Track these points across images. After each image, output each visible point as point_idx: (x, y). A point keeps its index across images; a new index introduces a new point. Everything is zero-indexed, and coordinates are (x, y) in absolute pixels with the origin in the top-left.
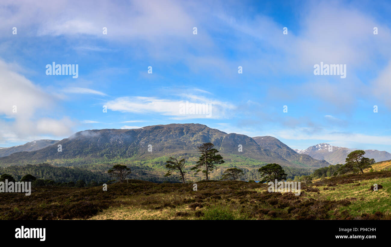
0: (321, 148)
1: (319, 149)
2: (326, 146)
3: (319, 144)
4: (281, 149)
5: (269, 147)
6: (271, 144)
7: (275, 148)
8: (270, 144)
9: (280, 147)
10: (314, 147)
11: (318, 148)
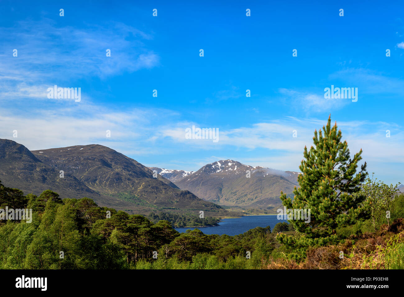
0: (222, 168)
1: (219, 171)
2: (230, 164)
3: (219, 162)
4: (105, 169)
5: (82, 164)
6: (90, 159)
7: (94, 166)
8: (88, 159)
9: (109, 166)
10: (209, 166)
11: (217, 169)
